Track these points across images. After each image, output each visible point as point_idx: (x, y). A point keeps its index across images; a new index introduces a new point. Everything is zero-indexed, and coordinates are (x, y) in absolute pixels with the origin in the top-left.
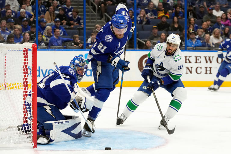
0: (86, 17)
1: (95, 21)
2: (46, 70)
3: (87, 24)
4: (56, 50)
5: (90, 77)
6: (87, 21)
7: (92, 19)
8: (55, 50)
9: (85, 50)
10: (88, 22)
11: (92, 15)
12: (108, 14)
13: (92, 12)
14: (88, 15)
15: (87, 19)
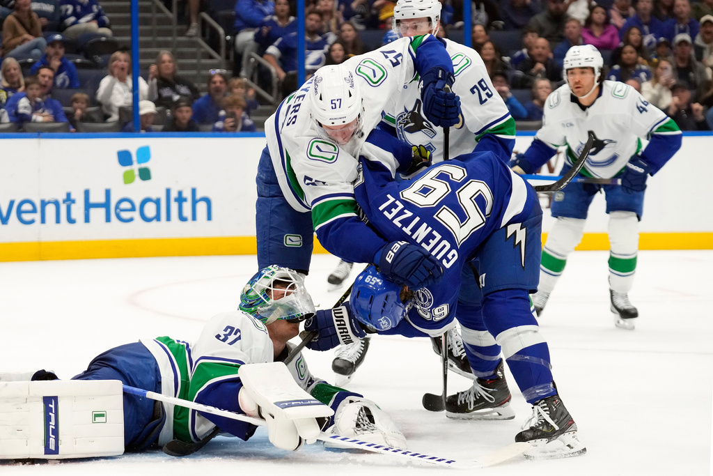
0: (141, 28)
1: (169, 39)
2: (12, 203)
3: (142, 50)
4: (42, 138)
5: (154, 222)
6: (142, 39)
7: (161, 33)
8: (38, 137)
9: (136, 133)
10: (147, 45)
11: (161, 21)
12: (212, 16)
13: (159, 11)
14: (146, 22)
15: (145, 34)
